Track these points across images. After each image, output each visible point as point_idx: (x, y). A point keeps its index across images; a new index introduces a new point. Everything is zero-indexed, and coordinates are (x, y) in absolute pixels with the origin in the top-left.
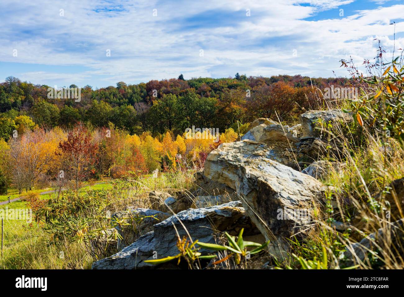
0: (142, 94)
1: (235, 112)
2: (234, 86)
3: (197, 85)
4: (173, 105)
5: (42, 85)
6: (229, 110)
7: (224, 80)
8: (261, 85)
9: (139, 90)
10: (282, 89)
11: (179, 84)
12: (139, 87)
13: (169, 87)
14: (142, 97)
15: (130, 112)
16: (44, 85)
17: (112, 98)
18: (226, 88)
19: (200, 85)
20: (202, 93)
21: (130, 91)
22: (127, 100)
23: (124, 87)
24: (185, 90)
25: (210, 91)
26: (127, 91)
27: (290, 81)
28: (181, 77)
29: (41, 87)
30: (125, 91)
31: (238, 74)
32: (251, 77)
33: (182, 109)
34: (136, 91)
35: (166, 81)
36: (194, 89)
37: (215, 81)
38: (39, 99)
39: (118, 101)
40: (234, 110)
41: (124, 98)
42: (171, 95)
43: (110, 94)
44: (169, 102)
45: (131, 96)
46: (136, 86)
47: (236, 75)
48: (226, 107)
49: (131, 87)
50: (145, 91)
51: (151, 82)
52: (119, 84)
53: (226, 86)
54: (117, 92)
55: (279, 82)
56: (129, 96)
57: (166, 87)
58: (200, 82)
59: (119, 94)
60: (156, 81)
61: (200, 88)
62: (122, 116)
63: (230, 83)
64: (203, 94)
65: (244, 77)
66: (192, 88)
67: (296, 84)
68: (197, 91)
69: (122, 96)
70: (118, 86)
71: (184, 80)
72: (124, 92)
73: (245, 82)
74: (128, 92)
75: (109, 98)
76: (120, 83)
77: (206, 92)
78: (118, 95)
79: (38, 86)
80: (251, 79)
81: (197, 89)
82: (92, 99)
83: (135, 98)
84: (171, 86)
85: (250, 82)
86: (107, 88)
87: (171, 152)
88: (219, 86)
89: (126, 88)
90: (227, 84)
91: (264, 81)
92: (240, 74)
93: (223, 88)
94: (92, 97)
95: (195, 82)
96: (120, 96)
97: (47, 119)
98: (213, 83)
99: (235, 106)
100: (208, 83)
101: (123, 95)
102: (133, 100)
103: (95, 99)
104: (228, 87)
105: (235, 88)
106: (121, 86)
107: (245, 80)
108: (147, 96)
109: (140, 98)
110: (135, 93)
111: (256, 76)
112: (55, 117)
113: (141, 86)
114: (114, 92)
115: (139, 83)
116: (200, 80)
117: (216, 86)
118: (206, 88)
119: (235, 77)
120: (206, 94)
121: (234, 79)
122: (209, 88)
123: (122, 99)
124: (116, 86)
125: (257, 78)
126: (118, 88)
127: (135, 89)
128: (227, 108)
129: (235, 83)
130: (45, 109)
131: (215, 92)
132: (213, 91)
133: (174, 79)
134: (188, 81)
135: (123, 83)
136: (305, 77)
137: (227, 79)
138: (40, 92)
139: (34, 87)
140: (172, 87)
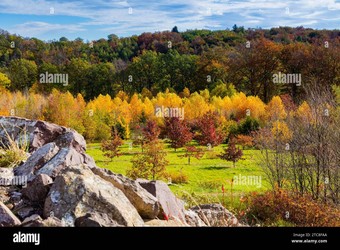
0: (133, 48)
1: (216, 71)
2: (230, 39)
3: (191, 37)
4: (153, 62)
5: (31, 38)
6: (210, 68)
7: (220, 32)
8: (259, 37)
9: (130, 43)
10: (266, 47)
11: (172, 38)
12: (130, 40)
13: (161, 40)
14: (133, 50)
15: (109, 69)
16: (33, 38)
17: (102, 51)
18: (221, 41)
19: (194, 37)
20: (195, 47)
21: (120, 44)
22: (117, 54)
23: (115, 40)
24: (178, 43)
25: (204, 44)
26: (117, 44)
27: (291, 33)
28: (175, 29)
29: (31, 39)
30: (116, 44)
31: (235, 25)
32: (249, 29)
33: (162, 66)
34: (127, 44)
35: (159, 33)
36: (188, 42)
37: (210, 34)
38: (27, 52)
39: (108, 54)
40: (215, 69)
41: (114, 52)
42: (150, 52)
43: (100, 47)
44: (149, 59)
45: (122, 49)
46: (128, 39)
47: (233, 27)
48: (206, 65)
49: (123, 40)
50: (136, 44)
51: (143, 35)
52: (110, 37)
53: (222, 39)
54: (107, 46)
55: (278, 34)
56: (119, 50)
57: (158, 40)
58: (194, 35)
59: (109, 47)
60: (149, 34)
61: (194, 41)
62: (100, 73)
63: (226, 35)
64: (197, 48)
65: (242, 29)
66: (185, 42)
67: (297, 36)
68: (190, 44)
69: (112, 50)
70: (109, 39)
71: (178, 32)
72: (114, 45)
73: (243, 34)
74: (119, 46)
75: (99, 52)
76: (111, 35)
77: (199, 45)
78: (108, 49)
79: (27, 39)
80: (250, 31)
81: (190, 42)
82: (81, 53)
83: (125, 52)
84: (164, 39)
85: (247, 34)
86: (98, 41)
87: (124, 119)
88: (214, 39)
89: (117, 41)
90: (223, 37)
91: (263, 34)
92: (238, 26)
93: (218, 41)
94: (81, 51)
95: (189, 35)
96: (110, 50)
97: (24, 77)
98: (208, 35)
99: (216, 64)
100: (202, 36)
101: (114, 48)
102: (123, 54)
103: (84, 52)
104: (224, 41)
105: (231, 41)
106: (112, 38)
107: (243, 32)
108: (138, 50)
109: (131, 51)
110: (125, 46)
111: (255, 28)
112: (32, 75)
113: (132, 39)
114: (104, 46)
115: (131, 36)
116: (195, 33)
117: (210, 39)
118: (200, 41)
119: (233, 29)
120: (200, 47)
121: (231, 32)
122: (204, 41)
123: (112, 53)
124: (107, 39)
125: (256, 30)
126: (109, 41)
127: (126, 42)
128: (208, 67)
129: (231, 35)
130: (22, 66)
131: (209, 46)
132: (207, 44)
133: (167, 31)
134: (182, 33)
135: (114, 35)
136: (307, 29)
137: (224, 31)
138: (29, 46)
139: (22, 40)
140: (164, 41)
